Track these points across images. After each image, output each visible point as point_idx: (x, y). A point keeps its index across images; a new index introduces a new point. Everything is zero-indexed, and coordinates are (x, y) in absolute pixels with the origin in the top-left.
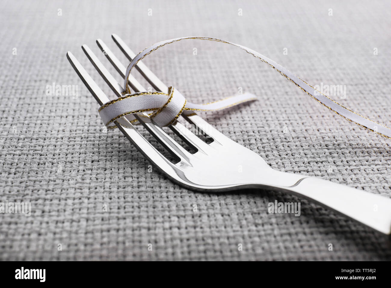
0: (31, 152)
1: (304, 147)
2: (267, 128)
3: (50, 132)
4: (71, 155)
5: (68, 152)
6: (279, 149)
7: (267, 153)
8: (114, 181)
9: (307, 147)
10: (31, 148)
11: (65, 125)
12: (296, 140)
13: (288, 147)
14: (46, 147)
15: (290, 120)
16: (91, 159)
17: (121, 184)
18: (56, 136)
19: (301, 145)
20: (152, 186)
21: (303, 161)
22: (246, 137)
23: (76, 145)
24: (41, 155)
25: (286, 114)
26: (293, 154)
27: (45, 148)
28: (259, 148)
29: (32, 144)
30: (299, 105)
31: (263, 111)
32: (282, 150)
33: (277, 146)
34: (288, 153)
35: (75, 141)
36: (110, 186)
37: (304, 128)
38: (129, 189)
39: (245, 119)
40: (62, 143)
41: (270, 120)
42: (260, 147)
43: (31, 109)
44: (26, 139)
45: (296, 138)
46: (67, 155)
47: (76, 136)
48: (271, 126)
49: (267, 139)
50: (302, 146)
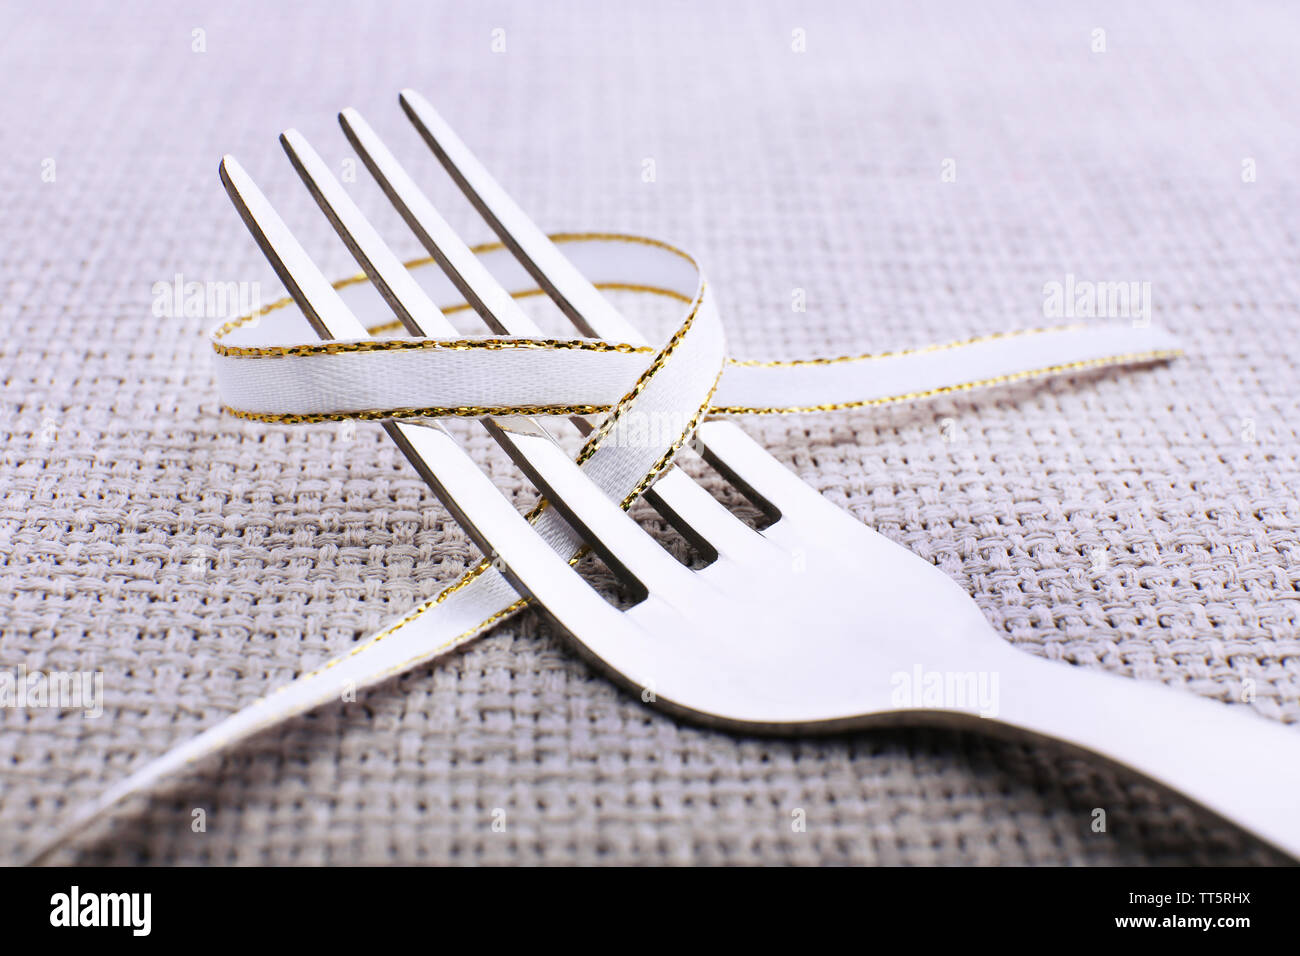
0: (116, 584)
1: (1206, 591)
2: (1051, 504)
3: (195, 499)
4: (272, 603)
5: (260, 591)
6: (1107, 595)
7: (1061, 609)
8: (439, 729)
9: (1219, 591)
10: (118, 568)
11: (256, 473)
12: (1171, 554)
13: (1144, 586)
14: (177, 565)
15: (1140, 472)
16: (349, 623)
17: (467, 744)
18: (216, 518)
19: (1195, 580)
20: (592, 751)
21: (1207, 655)
22: (970, 544)
23: (293, 562)
24: (153, 600)
25: (1124, 445)
26: (1165, 621)
27: (172, 568)
28: (1025, 587)
29: (121, 551)
30: (1171, 409)
31: (1029, 433)
32: (1119, 601)
33: (1098, 583)
34: (1146, 613)
35: (291, 546)
36: (421, 751)
37: (1202, 508)
38: (499, 766)
39: (963, 465)
40: (239, 552)
41: (1063, 471)
42: (1031, 581)
43: (124, 399)
44: (98, 527)
45: (1174, 548)
46: (255, 603)
47: (295, 524)
48: (1067, 495)
49: (1058, 550)
50: (1198, 586)
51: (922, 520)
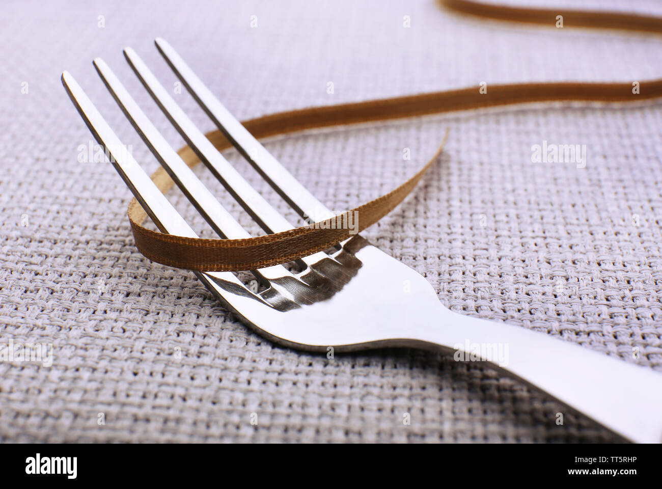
1: (559, 299)
2: (493, 253)
4: (92, 278)
5: (88, 271)
6: (506, 297)
7: (480, 302)
8: (156, 338)
9: (566, 299)
10: (23, 258)
12: (547, 281)
13: (528, 294)
14: (53, 258)
15: (545, 238)
16: (126, 289)
17: (166, 346)
19: (555, 293)
20: (226, 355)
21: (549, 328)
22: (445, 267)
24: (36, 274)
25: (542, 224)
26: (532, 311)
27: (50, 259)
28: (466, 290)
29: (28, 251)
30: (574, 206)
31: (495, 216)
32: (512, 300)
33: (504, 291)
34: (523, 306)
37: (569, 256)
39: (454, 230)
40: (84, 252)
41: (505, 236)
42: (469, 288)
44: (20, 239)
45: (549, 277)
46: (85, 277)
48: (502, 248)
49: (488, 274)
50: (556, 296)
51: (425, 256)
